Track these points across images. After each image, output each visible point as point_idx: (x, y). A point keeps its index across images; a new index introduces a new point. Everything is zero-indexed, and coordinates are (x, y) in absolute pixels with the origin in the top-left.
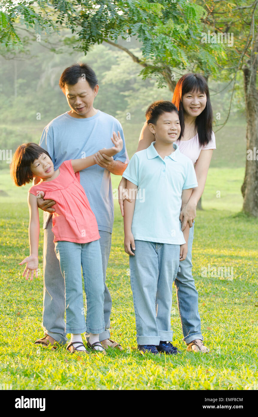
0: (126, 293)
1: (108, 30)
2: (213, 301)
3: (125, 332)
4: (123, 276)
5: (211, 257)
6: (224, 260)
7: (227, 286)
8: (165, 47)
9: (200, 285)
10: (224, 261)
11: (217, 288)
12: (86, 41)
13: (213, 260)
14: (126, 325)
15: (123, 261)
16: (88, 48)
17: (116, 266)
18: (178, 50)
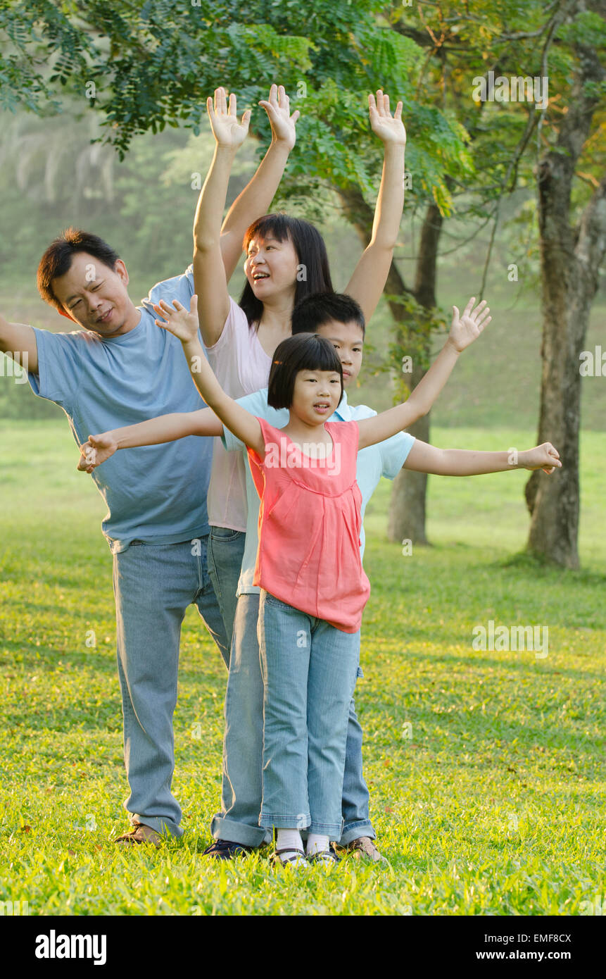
0: (207, 735)
1: (179, 100)
2: (410, 759)
3: (199, 812)
4: (201, 699)
5: (421, 659)
6: (452, 668)
7: (448, 726)
8: (315, 148)
9: (383, 722)
10: (450, 670)
11: (423, 730)
12: (123, 126)
13: (424, 667)
14: (202, 800)
15: (203, 666)
16: (128, 142)
17: (185, 677)
18: (346, 156)
